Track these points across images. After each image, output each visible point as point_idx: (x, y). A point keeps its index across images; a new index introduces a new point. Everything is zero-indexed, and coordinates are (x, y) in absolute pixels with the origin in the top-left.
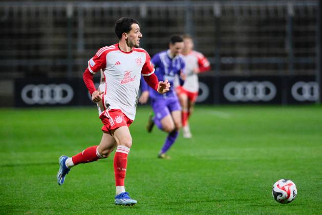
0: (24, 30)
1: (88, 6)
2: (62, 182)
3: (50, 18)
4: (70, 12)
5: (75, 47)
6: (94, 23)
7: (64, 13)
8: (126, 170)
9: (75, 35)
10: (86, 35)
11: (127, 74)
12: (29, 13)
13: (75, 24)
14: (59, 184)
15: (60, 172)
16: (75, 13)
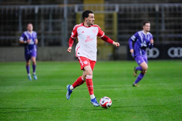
0: (132, 19)
1: (167, 5)
2: (69, 98)
3: (147, 12)
4: (157, 9)
5: (160, 28)
6: (171, 15)
7: (154, 9)
8: (93, 86)
9: (160, 21)
10: (166, 21)
11: (88, 37)
12: (135, 10)
13: (160, 15)
14: (68, 99)
15: (68, 93)
16: (160, 9)
